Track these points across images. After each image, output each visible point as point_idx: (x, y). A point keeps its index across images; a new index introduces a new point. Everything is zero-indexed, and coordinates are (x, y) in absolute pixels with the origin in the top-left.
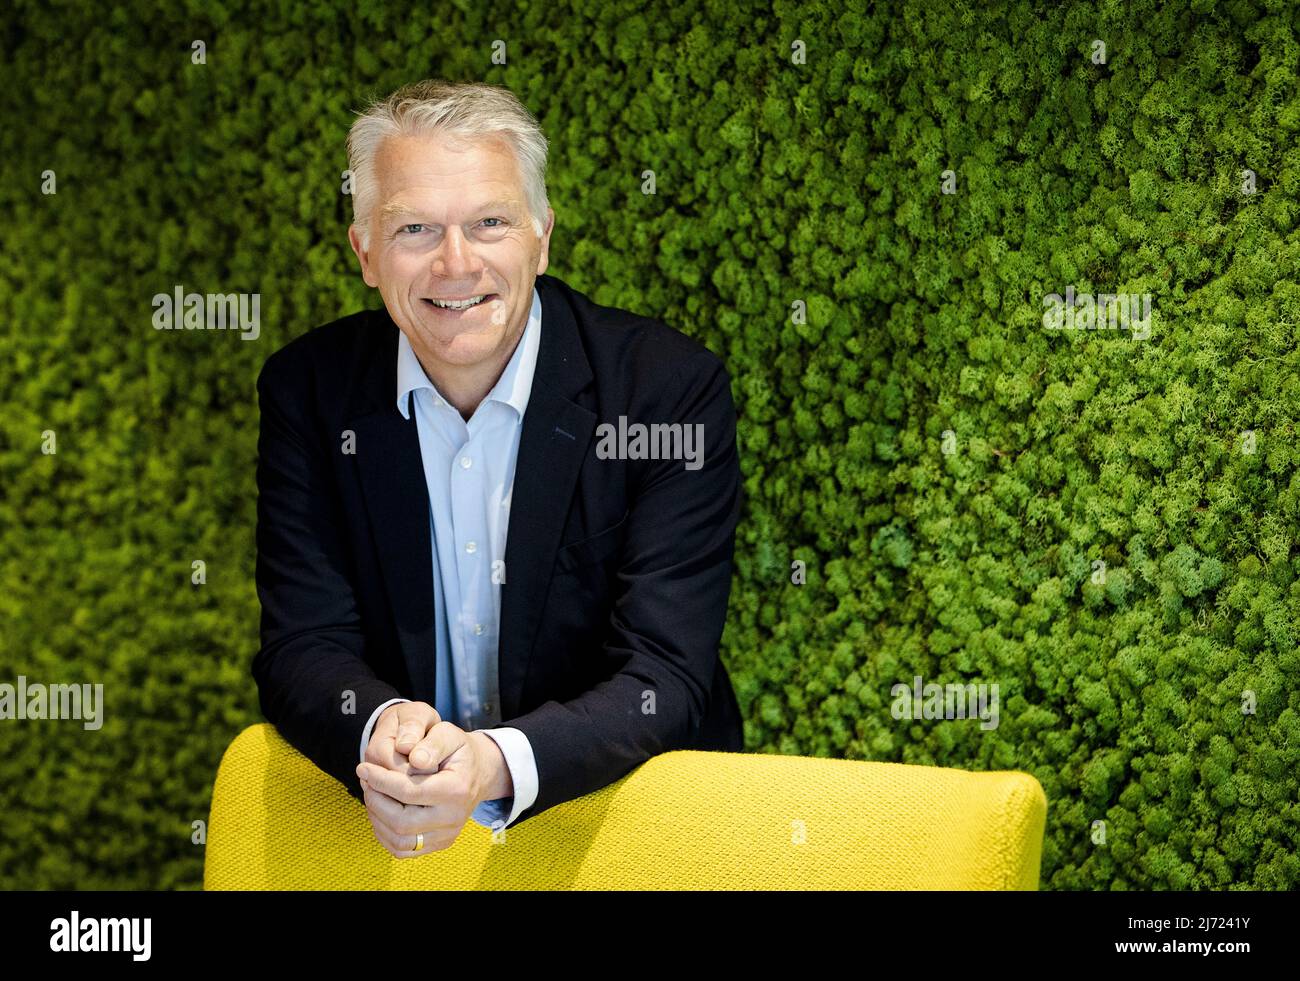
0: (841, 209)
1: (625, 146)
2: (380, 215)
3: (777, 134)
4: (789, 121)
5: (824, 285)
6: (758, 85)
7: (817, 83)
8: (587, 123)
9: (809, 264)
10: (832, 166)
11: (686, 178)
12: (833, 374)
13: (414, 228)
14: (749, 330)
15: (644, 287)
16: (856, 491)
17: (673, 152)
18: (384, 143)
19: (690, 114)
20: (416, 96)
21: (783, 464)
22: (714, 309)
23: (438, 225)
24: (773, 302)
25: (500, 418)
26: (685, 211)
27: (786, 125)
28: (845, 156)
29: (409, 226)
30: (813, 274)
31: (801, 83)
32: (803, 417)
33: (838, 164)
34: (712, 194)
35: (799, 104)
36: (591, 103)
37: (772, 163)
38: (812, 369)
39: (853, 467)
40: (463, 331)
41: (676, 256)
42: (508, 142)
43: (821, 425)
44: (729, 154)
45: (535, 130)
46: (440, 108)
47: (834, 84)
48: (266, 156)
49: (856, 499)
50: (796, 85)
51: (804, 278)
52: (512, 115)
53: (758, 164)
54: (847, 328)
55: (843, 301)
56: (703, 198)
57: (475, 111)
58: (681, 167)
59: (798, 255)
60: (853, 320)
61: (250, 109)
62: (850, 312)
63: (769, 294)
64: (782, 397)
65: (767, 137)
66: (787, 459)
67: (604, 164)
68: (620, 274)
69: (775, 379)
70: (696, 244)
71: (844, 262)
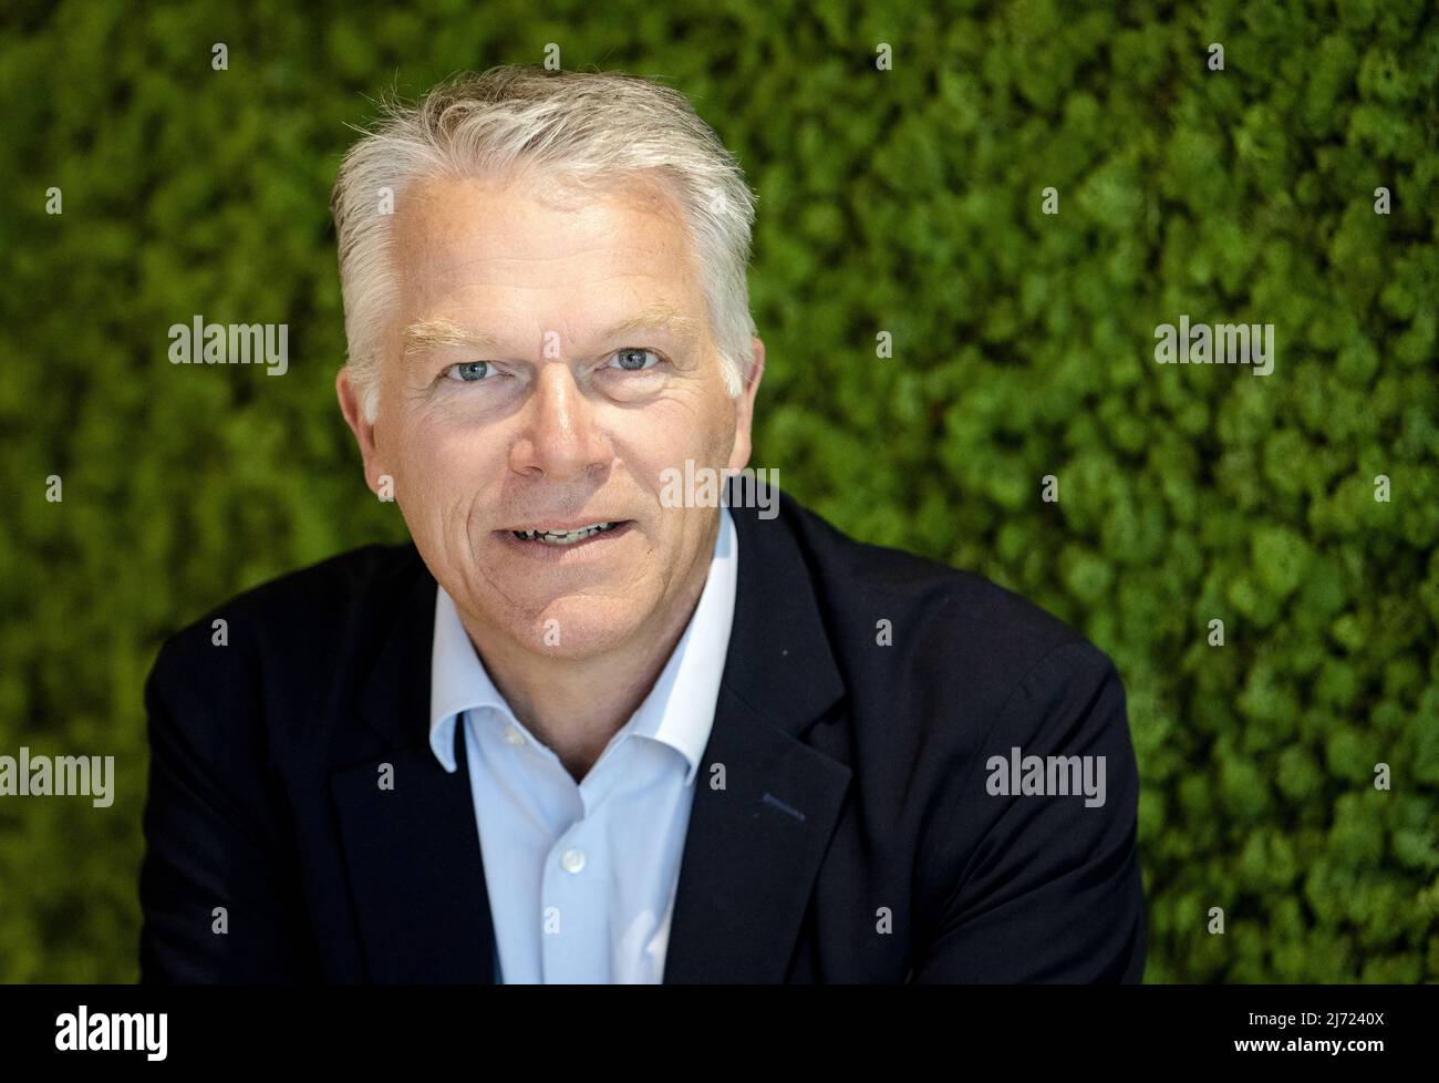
0: (1329, 357)
1: (878, 220)
2: (404, 348)
3: (1195, 202)
4: (1220, 174)
5: (1290, 509)
6: (1158, 104)
7: (1282, 99)
8: (799, 174)
9: (1259, 464)
10: (1309, 268)
11: (1002, 288)
12: (1304, 689)
13: (472, 371)
14: (1129, 597)
15: (910, 503)
16: (1346, 927)
17: (976, 236)
18: (410, 192)
19: (1013, 160)
20: (480, 96)
21: (1193, 871)
22: (1053, 552)
23: (523, 363)
24: (1181, 541)
25: (648, 770)
26: (999, 354)
27: (1216, 184)
28: (1339, 249)
29: (462, 366)
30: (1265, 483)
31: (1248, 100)
32: (1238, 775)
33: (1323, 264)
34: (1058, 321)
35: (1244, 142)
36: (810, 138)
37: (1185, 260)
38: (1259, 677)
39: (1342, 878)
40: (571, 589)
41: (979, 444)
42: (671, 194)
43: (1276, 792)
44: (1094, 240)
45: (728, 171)
46: (530, 119)
47: (1320, 101)
48: (147, 235)
49: (1344, 943)
50: (1237, 105)
51: (1248, 493)
52: (680, 136)
53: (1153, 260)
54: (1333, 596)
55: (1327, 543)
56: (1038, 329)
57: (604, 125)
58: (993, 265)
59: (1235, 446)
60: (1346, 579)
61: (121, 143)
62: (1342, 562)
63: (1170, 522)
64: (1194, 731)
65: (1174, 207)
66: (1203, 857)
67: (832, 258)
68: (862, 478)
69: (1182, 695)
70: (1022, 419)
71: (1330, 462)
